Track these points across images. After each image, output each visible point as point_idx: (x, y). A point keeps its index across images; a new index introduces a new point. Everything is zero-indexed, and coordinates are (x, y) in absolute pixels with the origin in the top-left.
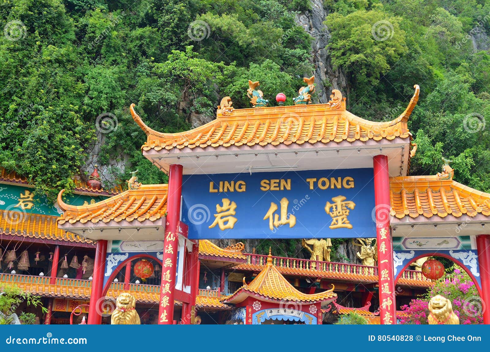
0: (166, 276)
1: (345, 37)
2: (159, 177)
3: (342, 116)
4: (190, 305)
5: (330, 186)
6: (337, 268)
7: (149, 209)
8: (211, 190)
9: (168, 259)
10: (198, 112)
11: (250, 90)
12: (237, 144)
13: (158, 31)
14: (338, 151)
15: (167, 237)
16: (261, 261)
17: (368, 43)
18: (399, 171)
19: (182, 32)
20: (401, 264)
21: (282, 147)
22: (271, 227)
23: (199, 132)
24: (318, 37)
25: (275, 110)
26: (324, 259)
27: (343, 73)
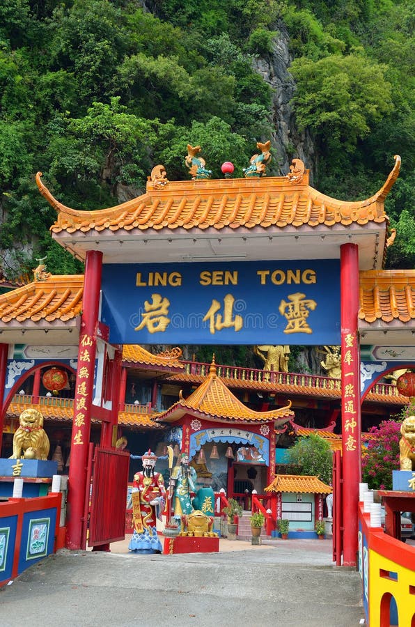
0: (81, 389)
1: (315, 89)
2: (76, 265)
3: (304, 193)
4: (111, 425)
5: (286, 280)
6: (295, 381)
7: (60, 307)
8: (138, 283)
9: (83, 368)
10: (125, 183)
11: (189, 158)
12: (170, 226)
13: (75, 76)
14: (297, 237)
15: (83, 341)
16: (203, 370)
17: (343, 98)
18: (372, 264)
19: (105, 79)
20: (370, 378)
21: (228, 231)
22: (212, 330)
23: (123, 210)
24: (281, 89)
25: (220, 183)
26: (280, 370)
27: (311, 136)
